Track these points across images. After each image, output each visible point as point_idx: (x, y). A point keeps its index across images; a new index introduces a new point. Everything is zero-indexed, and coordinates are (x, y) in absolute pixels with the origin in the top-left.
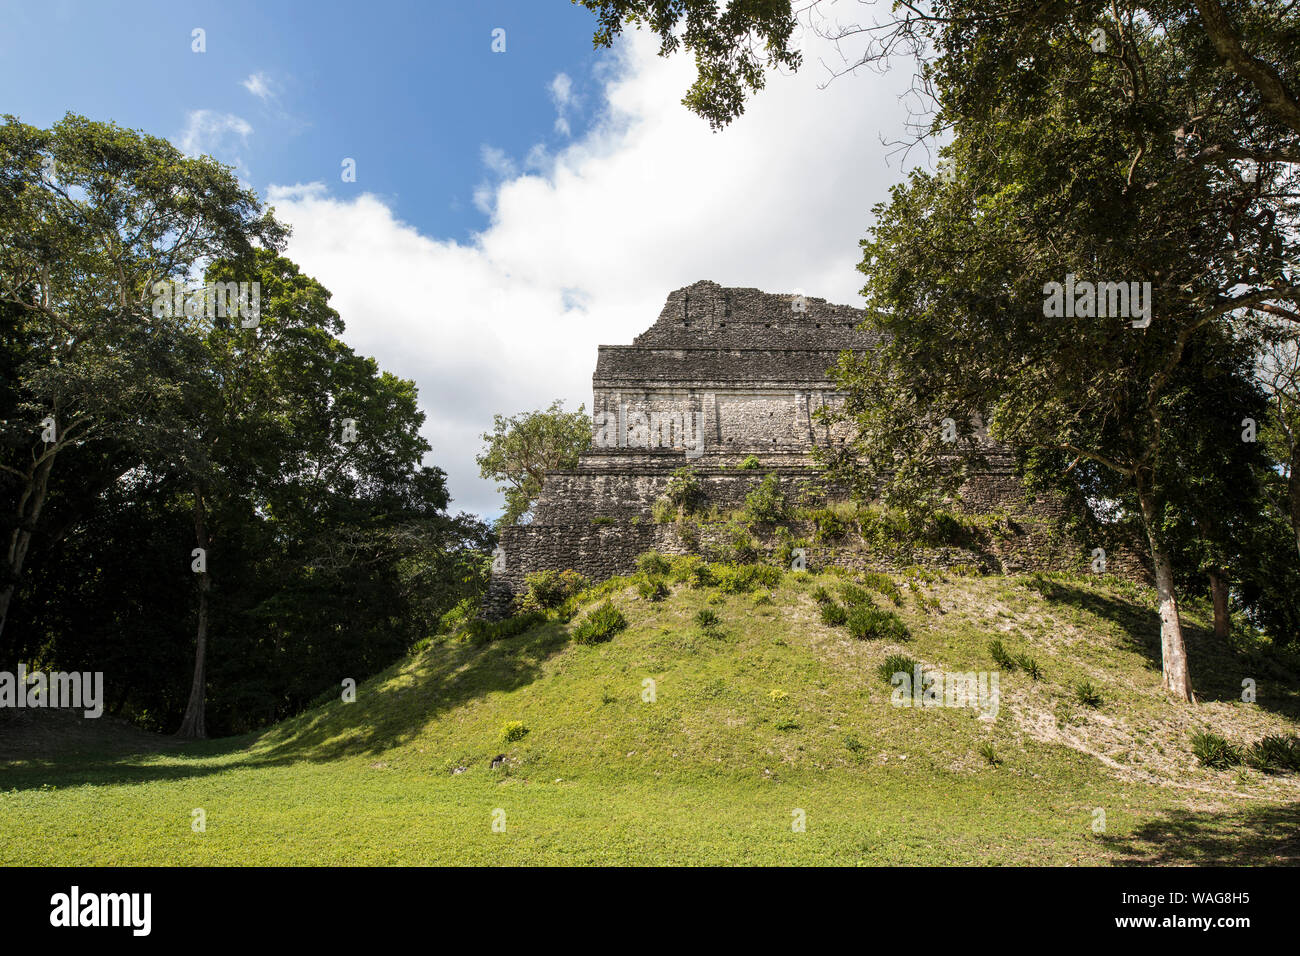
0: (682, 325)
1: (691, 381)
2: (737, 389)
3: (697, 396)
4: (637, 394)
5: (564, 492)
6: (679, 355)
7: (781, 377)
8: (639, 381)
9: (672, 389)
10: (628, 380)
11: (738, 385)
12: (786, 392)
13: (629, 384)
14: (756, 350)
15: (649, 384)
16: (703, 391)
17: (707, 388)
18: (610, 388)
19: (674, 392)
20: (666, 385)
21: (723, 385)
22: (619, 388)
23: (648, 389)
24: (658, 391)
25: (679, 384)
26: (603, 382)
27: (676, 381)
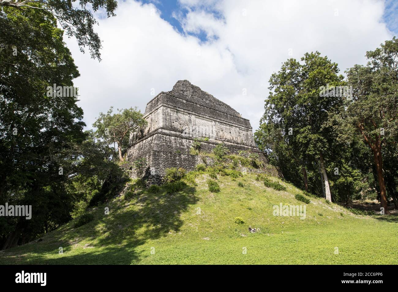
0: (182, 92)
1: (189, 111)
2: (200, 116)
3: (190, 116)
4: (174, 111)
5: (163, 140)
6: (185, 101)
7: (210, 116)
8: (175, 107)
9: (184, 112)
10: (172, 106)
11: (200, 115)
12: (211, 120)
13: (172, 107)
14: (203, 106)
15: (178, 109)
16: (192, 115)
17: (193, 114)
18: (167, 107)
19: (184, 113)
20: (182, 110)
21: (197, 114)
22: (169, 108)
23: (178, 110)
24: (180, 112)
25: (186, 111)
26: (165, 104)
27: (185, 110)
